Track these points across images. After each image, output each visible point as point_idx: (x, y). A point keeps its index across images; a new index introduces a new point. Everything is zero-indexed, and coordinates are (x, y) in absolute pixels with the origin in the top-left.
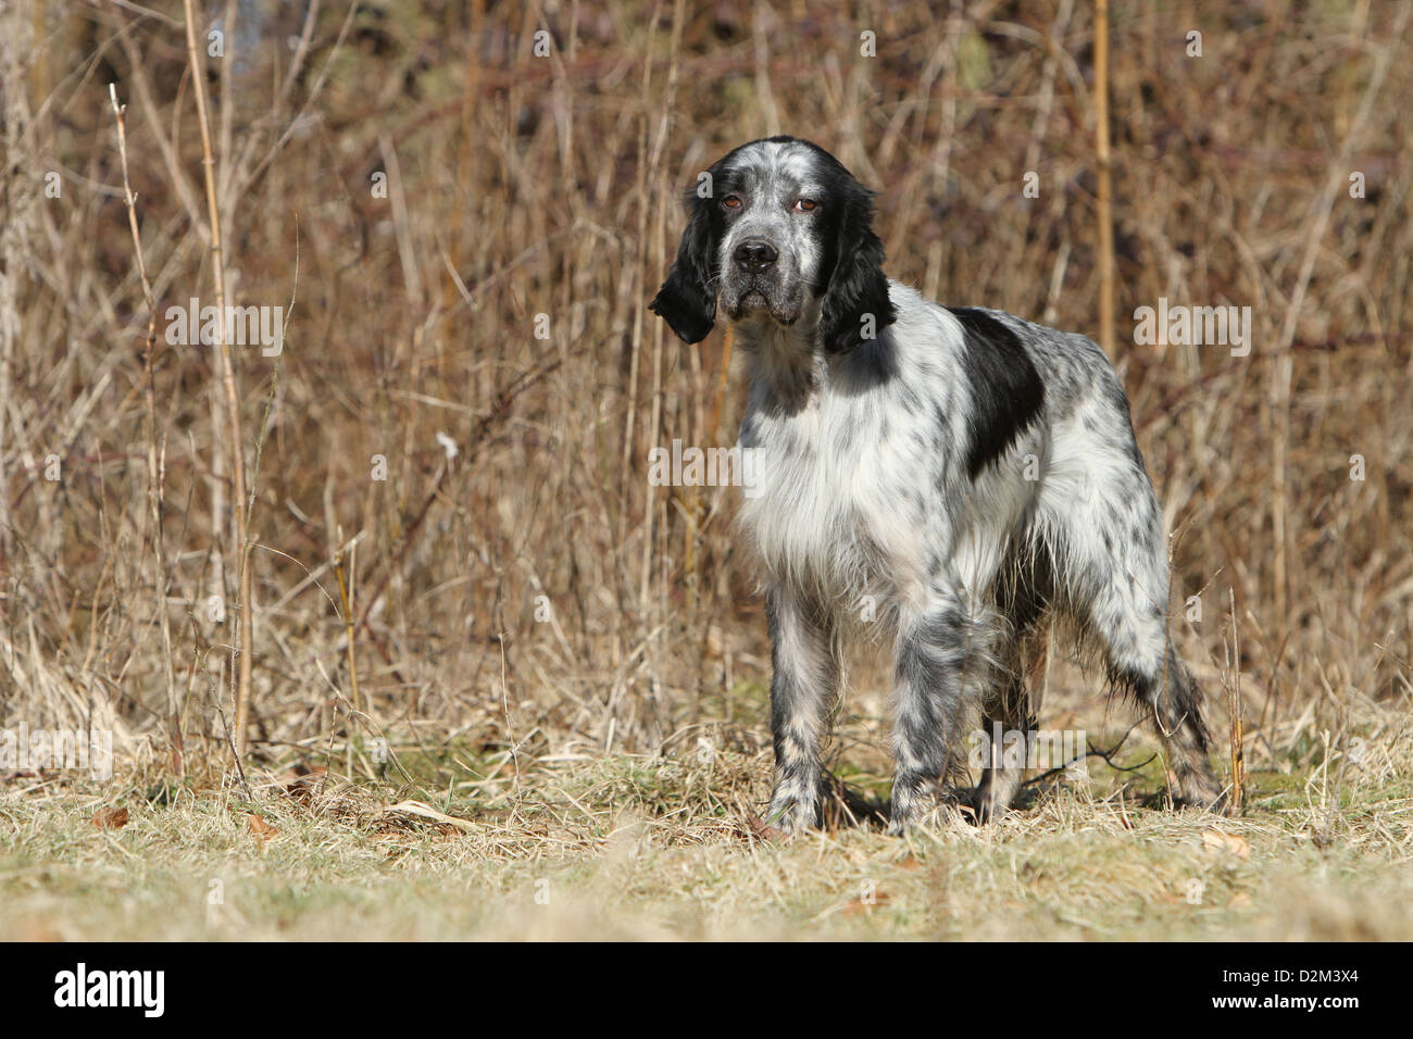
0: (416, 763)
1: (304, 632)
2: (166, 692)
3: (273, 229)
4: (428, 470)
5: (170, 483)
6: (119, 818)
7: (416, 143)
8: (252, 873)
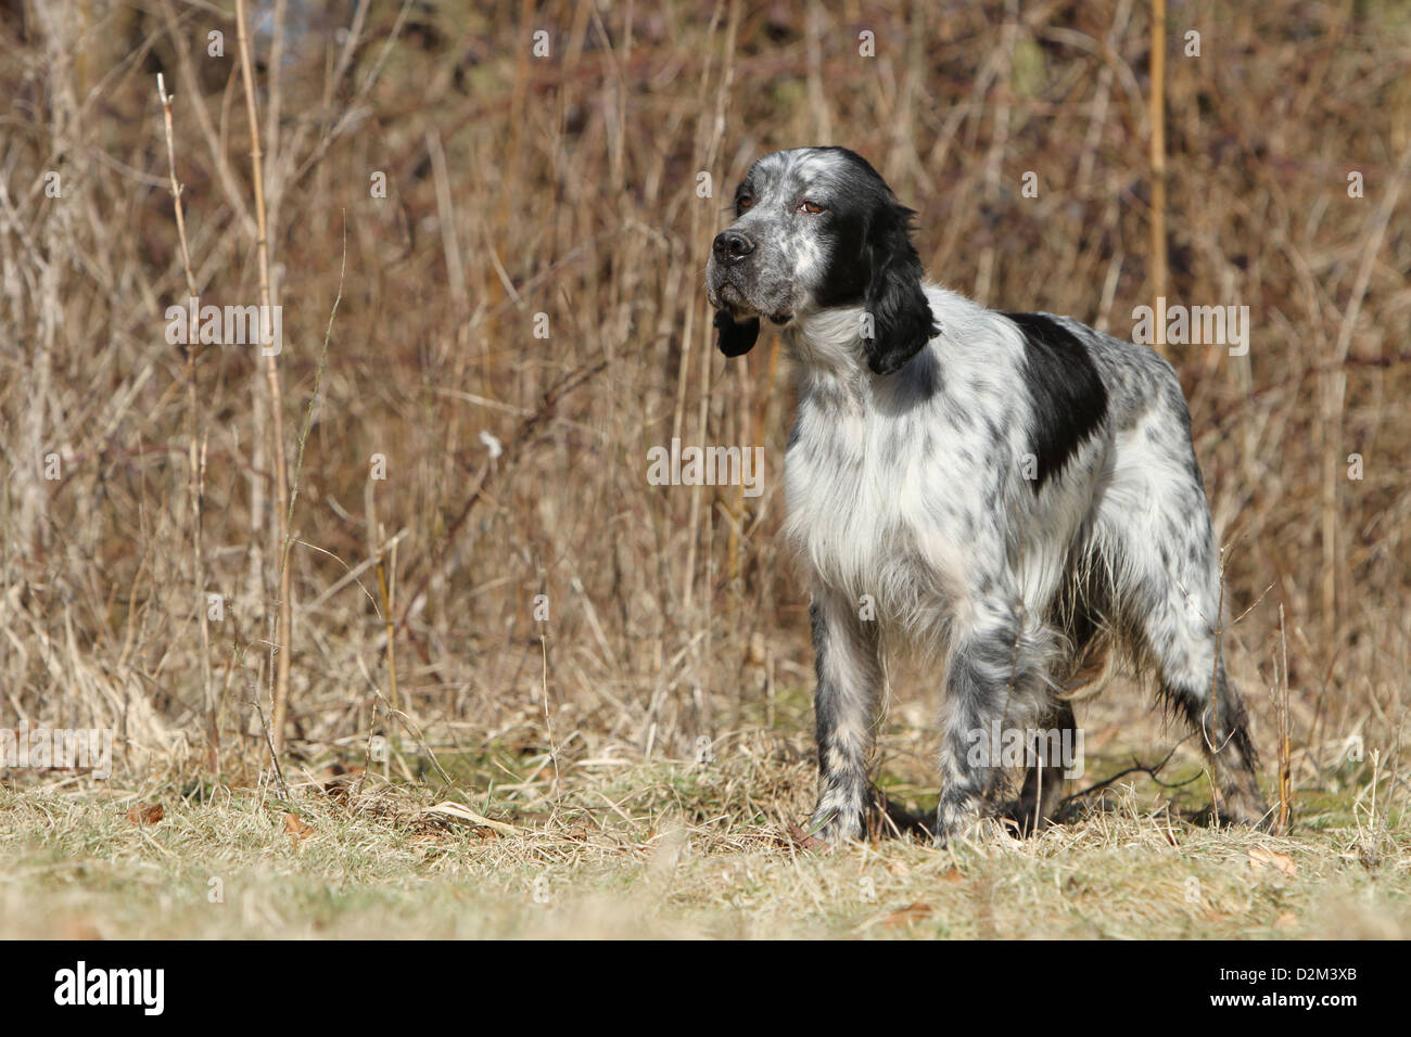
0: (455, 765)
1: (342, 631)
2: (203, 686)
3: (319, 223)
4: (470, 470)
5: (210, 478)
6: (155, 814)
7: (463, 139)
8: (288, 872)
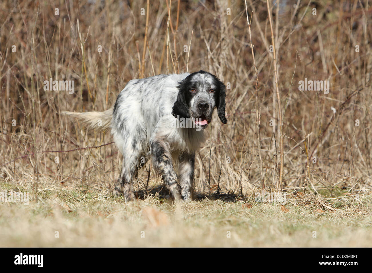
0: (325, 192)
1: (296, 158)
2: (261, 173)
3: (289, 54)
4: (328, 116)
5: (261, 119)
6: (249, 206)
7: (326, 32)
8: (282, 220)
